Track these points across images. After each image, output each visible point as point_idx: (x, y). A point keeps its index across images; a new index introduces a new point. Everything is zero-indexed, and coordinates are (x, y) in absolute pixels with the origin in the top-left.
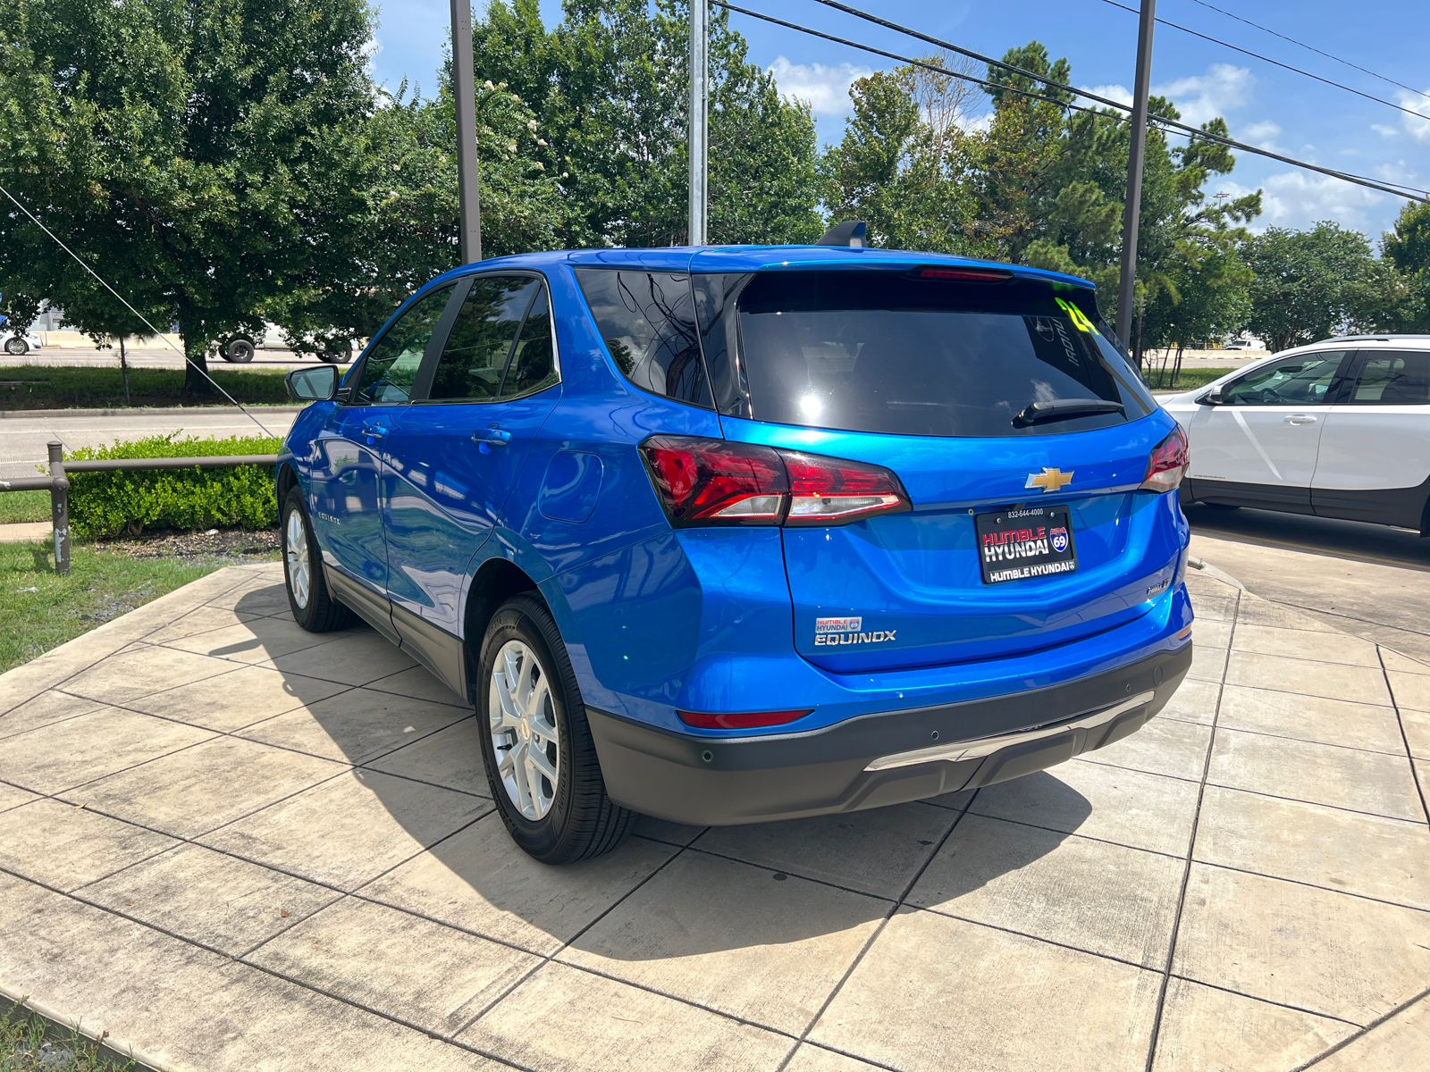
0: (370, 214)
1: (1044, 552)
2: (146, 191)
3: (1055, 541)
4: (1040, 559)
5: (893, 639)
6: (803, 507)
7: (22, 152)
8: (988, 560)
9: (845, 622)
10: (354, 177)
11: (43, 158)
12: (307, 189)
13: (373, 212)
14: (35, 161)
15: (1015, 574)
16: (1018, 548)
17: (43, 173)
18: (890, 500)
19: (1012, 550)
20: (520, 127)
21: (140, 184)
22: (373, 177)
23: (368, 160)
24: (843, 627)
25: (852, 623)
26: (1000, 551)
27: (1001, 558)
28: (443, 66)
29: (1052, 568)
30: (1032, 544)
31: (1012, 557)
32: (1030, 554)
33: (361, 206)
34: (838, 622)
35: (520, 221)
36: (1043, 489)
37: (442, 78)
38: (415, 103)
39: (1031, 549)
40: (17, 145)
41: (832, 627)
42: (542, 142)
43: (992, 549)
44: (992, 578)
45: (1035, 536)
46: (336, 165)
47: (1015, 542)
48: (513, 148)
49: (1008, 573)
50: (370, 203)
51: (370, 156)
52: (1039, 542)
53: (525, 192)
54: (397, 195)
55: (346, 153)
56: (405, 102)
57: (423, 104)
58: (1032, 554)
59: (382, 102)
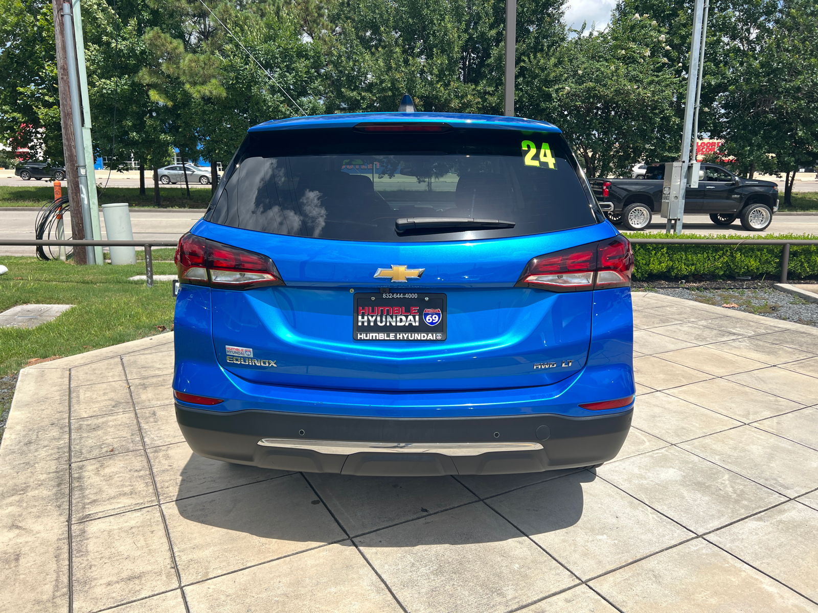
0: (554, 102)
1: (414, 324)
2: (438, 101)
3: (428, 318)
4: (410, 329)
5: (275, 366)
6: (221, 277)
7: (384, 85)
8: (360, 324)
9: (242, 350)
10: (547, 82)
11: (394, 88)
12: (522, 91)
13: (555, 100)
14: (390, 89)
15: (382, 336)
16: (389, 319)
17: (394, 95)
18: (268, 277)
19: (384, 319)
20: (655, 40)
21: (436, 97)
22: (557, 80)
23: (555, 71)
24: (242, 354)
25: (248, 352)
26: (372, 319)
27: (372, 324)
28: (615, 7)
29: (417, 336)
30: (404, 318)
31: (383, 324)
32: (399, 324)
33: (548, 97)
34: (237, 350)
35: (644, 99)
36: (391, 279)
37: (614, 15)
38: (591, 34)
39: (401, 321)
40: (382, 82)
41: (235, 352)
42: (668, 47)
43: (366, 318)
44: (359, 336)
45: (407, 312)
46: (537, 76)
47: (388, 314)
48: (648, 53)
49: (374, 335)
50: (554, 95)
51: (556, 69)
52: (410, 317)
53: (653, 80)
54: (569, 89)
55: (543, 69)
56: (586, 34)
57: (595, 34)
58: (402, 324)
59: (572, 37)
